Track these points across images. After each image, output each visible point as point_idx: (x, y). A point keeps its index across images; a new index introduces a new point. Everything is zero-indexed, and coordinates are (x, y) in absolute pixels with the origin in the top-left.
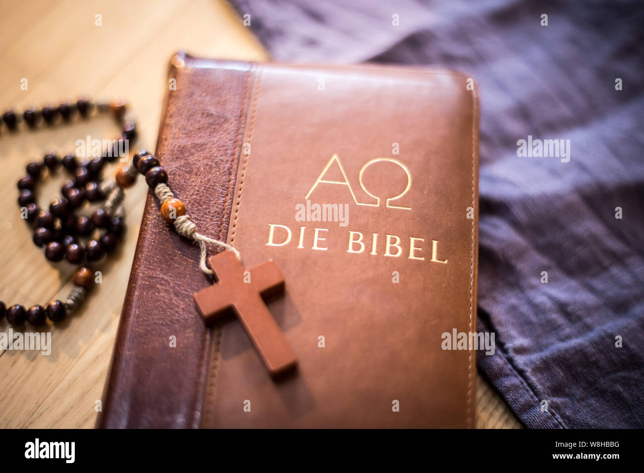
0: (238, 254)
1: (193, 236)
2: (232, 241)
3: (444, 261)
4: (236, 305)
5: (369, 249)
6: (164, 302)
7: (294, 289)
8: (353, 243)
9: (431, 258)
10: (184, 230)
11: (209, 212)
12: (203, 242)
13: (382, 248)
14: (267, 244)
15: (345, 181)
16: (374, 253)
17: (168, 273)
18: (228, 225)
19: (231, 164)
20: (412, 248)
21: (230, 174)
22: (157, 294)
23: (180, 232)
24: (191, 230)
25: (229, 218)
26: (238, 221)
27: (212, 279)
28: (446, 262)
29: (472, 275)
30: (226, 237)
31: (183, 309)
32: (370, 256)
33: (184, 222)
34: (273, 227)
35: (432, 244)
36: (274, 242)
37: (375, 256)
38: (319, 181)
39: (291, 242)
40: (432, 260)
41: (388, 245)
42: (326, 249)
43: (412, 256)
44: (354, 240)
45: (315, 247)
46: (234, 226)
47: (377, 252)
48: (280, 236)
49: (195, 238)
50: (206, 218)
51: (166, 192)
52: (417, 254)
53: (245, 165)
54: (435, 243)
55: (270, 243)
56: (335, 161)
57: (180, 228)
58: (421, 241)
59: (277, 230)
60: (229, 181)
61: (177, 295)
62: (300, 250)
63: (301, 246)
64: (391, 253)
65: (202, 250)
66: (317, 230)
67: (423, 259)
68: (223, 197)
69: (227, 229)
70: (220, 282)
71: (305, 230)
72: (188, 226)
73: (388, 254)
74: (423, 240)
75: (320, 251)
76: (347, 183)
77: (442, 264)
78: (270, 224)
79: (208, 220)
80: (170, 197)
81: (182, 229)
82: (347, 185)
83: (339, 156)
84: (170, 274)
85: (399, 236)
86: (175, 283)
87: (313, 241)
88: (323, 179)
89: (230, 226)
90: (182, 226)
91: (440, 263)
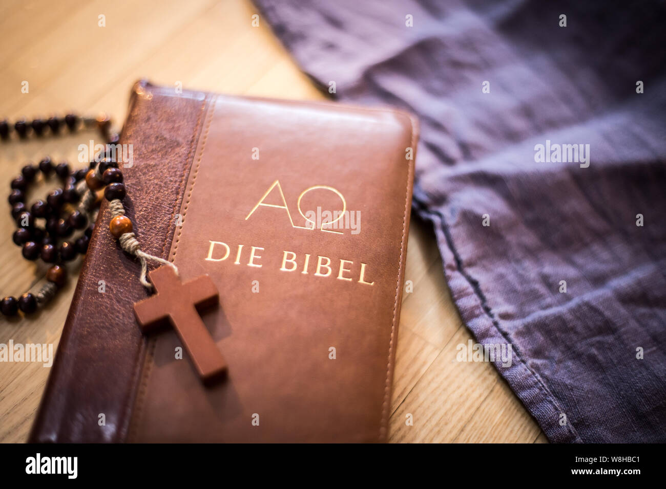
0: (176, 269)
1: (136, 252)
2: (174, 254)
3: (371, 283)
4: (172, 315)
5: (301, 267)
6: (107, 307)
7: (227, 302)
8: (287, 262)
9: (359, 279)
10: (128, 245)
11: (155, 227)
12: (144, 259)
13: (312, 268)
14: (206, 259)
15: (284, 205)
16: (305, 272)
17: (112, 281)
18: (172, 240)
19: (179, 185)
20: (342, 270)
21: (177, 193)
22: (100, 299)
23: (124, 247)
24: (134, 247)
25: (173, 233)
26: (182, 237)
27: (150, 292)
28: (372, 284)
29: (396, 297)
30: (169, 251)
31: (123, 315)
32: (301, 275)
33: (129, 238)
34: (213, 243)
35: (361, 266)
36: (213, 257)
37: (306, 275)
38: (260, 204)
39: (229, 259)
40: (359, 282)
41: (319, 265)
42: (260, 266)
43: (340, 277)
44: (287, 259)
45: (251, 264)
46: (177, 241)
47: (308, 271)
48: (219, 252)
49: (137, 254)
50: (152, 232)
51: (118, 209)
52: (345, 275)
53: (192, 186)
54: (363, 266)
55: (209, 258)
56: (276, 186)
57: (125, 244)
58: (350, 264)
59: (217, 247)
60: (176, 200)
61: (119, 302)
62: (237, 266)
63: (237, 262)
64: (321, 272)
65: (143, 266)
66: (254, 249)
67: (351, 280)
68: (169, 214)
69: (170, 244)
70: (158, 294)
71: (243, 248)
72: (132, 243)
73: (318, 274)
74: (352, 262)
75: (255, 268)
76: (286, 207)
77: (369, 285)
78: (210, 241)
79: (154, 235)
80: (120, 214)
81: (126, 244)
82: (285, 209)
83: (280, 182)
84: (114, 282)
85: (330, 258)
86: (118, 291)
87: (249, 258)
88: (262, 203)
89: (173, 241)
90: (126, 242)
91: (366, 285)
